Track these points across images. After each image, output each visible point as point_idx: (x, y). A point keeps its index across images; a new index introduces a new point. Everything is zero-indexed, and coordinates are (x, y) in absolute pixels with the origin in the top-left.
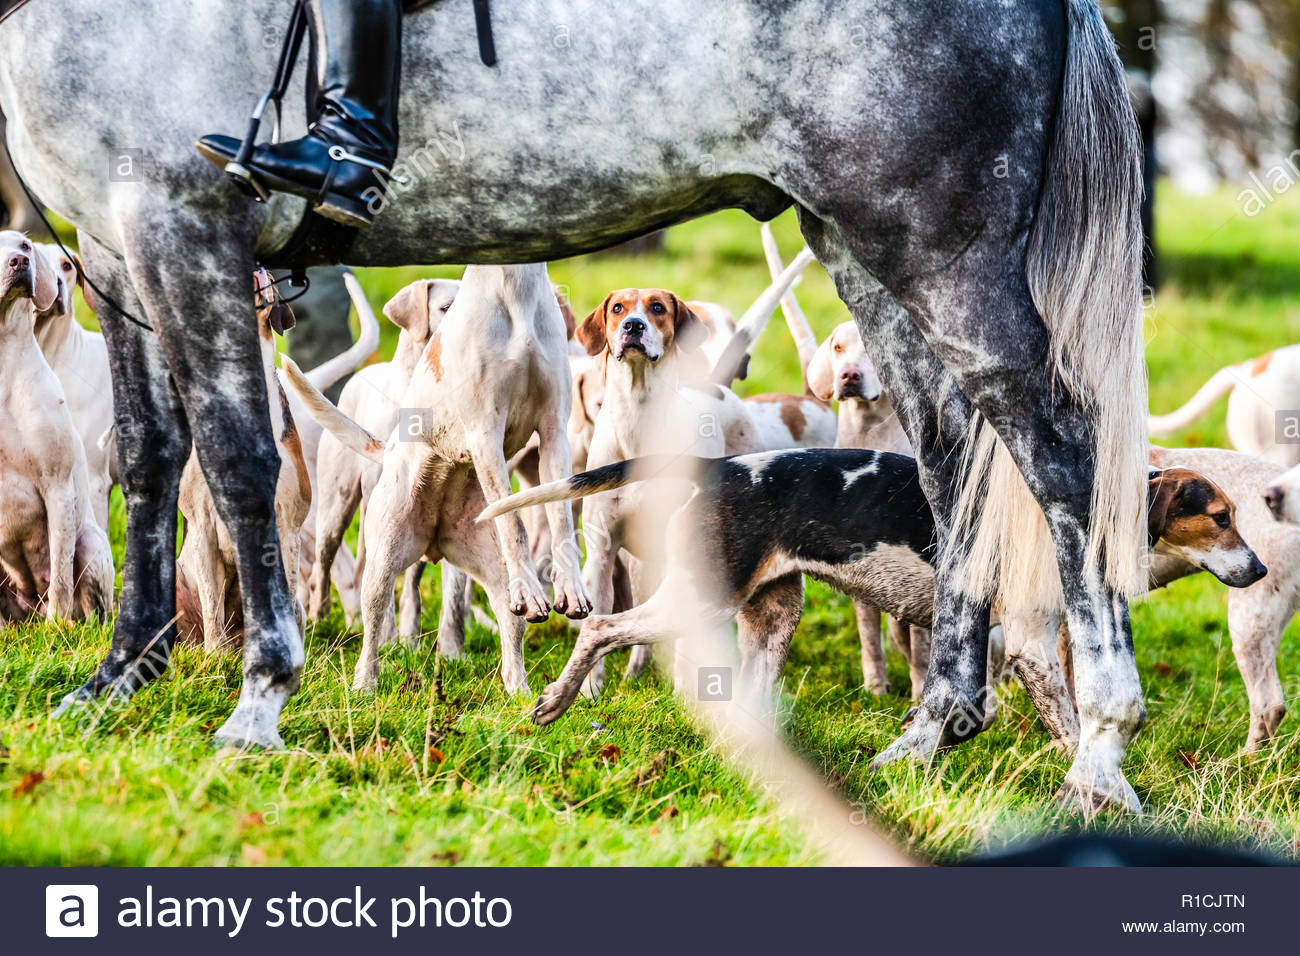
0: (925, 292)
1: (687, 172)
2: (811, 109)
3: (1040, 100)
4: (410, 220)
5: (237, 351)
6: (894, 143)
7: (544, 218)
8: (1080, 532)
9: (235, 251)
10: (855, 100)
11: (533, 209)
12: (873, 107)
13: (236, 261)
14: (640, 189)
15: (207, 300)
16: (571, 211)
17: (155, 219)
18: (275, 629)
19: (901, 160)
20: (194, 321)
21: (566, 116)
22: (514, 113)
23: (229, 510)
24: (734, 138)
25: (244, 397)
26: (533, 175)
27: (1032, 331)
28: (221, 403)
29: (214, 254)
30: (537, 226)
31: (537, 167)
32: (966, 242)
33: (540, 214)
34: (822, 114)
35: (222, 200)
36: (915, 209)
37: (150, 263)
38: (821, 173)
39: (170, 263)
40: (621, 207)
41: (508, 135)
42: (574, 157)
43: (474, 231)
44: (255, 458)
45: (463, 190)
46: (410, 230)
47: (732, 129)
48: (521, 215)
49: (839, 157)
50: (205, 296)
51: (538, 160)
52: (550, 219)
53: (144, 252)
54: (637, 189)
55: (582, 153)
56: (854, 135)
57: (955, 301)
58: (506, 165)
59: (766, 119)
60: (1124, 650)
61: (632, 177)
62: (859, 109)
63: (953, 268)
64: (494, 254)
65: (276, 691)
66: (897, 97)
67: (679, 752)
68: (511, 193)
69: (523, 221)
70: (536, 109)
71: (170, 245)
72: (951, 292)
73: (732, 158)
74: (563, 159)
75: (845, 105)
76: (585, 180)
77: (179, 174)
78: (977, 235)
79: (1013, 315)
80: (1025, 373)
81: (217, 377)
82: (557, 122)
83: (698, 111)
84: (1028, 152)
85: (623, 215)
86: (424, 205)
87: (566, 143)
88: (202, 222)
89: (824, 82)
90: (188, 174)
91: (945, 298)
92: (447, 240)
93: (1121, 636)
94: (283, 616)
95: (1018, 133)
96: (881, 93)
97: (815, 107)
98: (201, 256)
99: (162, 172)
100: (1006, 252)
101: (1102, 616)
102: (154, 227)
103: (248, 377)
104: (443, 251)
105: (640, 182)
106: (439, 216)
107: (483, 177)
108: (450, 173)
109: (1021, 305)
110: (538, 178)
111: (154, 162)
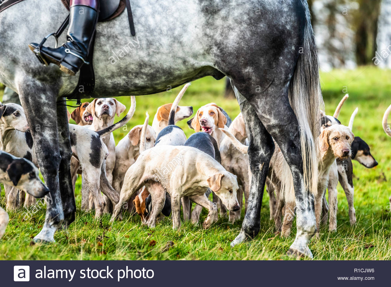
0: (257, 100)
1: (191, 66)
2: (223, 43)
3: (295, 40)
4: (110, 84)
5: (50, 124)
6: (247, 53)
7: (149, 82)
8: (300, 175)
9: (51, 94)
10: (236, 40)
11: (146, 80)
12: (241, 42)
13: (51, 97)
14: (177, 73)
15: (42, 108)
16: (157, 80)
17: (28, 83)
18: (56, 208)
19: (249, 58)
20: (38, 114)
21: (153, 52)
22: (138, 51)
23: (45, 172)
24: (203, 54)
25: (51, 138)
26: (145, 69)
27: (288, 113)
28: (44, 139)
29: (45, 95)
30: (147, 84)
31: (146, 67)
32: (268, 85)
33: (148, 81)
34: (226, 45)
35: (48, 78)
36: (253, 74)
37: (26, 96)
38: (226, 63)
39: (32, 96)
40: (172, 78)
41: (137, 58)
42: (157, 64)
43: (129, 87)
44: (54, 156)
45: (125, 74)
46: (110, 86)
47: (202, 51)
48: (142, 82)
49: (231, 57)
50: (42, 107)
51: (146, 65)
52: (151, 83)
53: (24, 93)
54: (176, 72)
55: (159, 63)
56: (235, 51)
57: (265, 103)
58: (137, 67)
59: (210, 48)
60: (312, 210)
61: (174, 69)
62: (237, 43)
63: (265, 93)
64: (136, 93)
65: (54, 226)
66: (248, 39)
67: (174, 242)
68: (139, 75)
69: (143, 83)
70: (145, 50)
71: (32, 91)
72: (264, 100)
73: (203, 61)
74: (153, 64)
75: (233, 42)
76: (160, 70)
77: (36, 71)
78: (272, 83)
79: (282, 108)
80: (285, 126)
81: (44, 132)
82: (151, 53)
83: (192, 48)
84: (289, 57)
85: (173, 80)
86: (114, 79)
87: (154, 60)
88: (42, 85)
89: (227, 35)
90: (38, 71)
91: (262, 102)
92: (121, 89)
93: (311, 206)
94: (58, 205)
95: (286, 50)
96: (244, 38)
97: (224, 42)
98: (41, 95)
99: (31, 71)
100: (281, 89)
101: (306, 200)
102: (28, 86)
103: (53, 133)
104: (120, 92)
105: (177, 70)
106: (118, 82)
107: (130, 70)
108: (121, 69)
109: (285, 105)
110: (146, 70)
111: (28, 67)
